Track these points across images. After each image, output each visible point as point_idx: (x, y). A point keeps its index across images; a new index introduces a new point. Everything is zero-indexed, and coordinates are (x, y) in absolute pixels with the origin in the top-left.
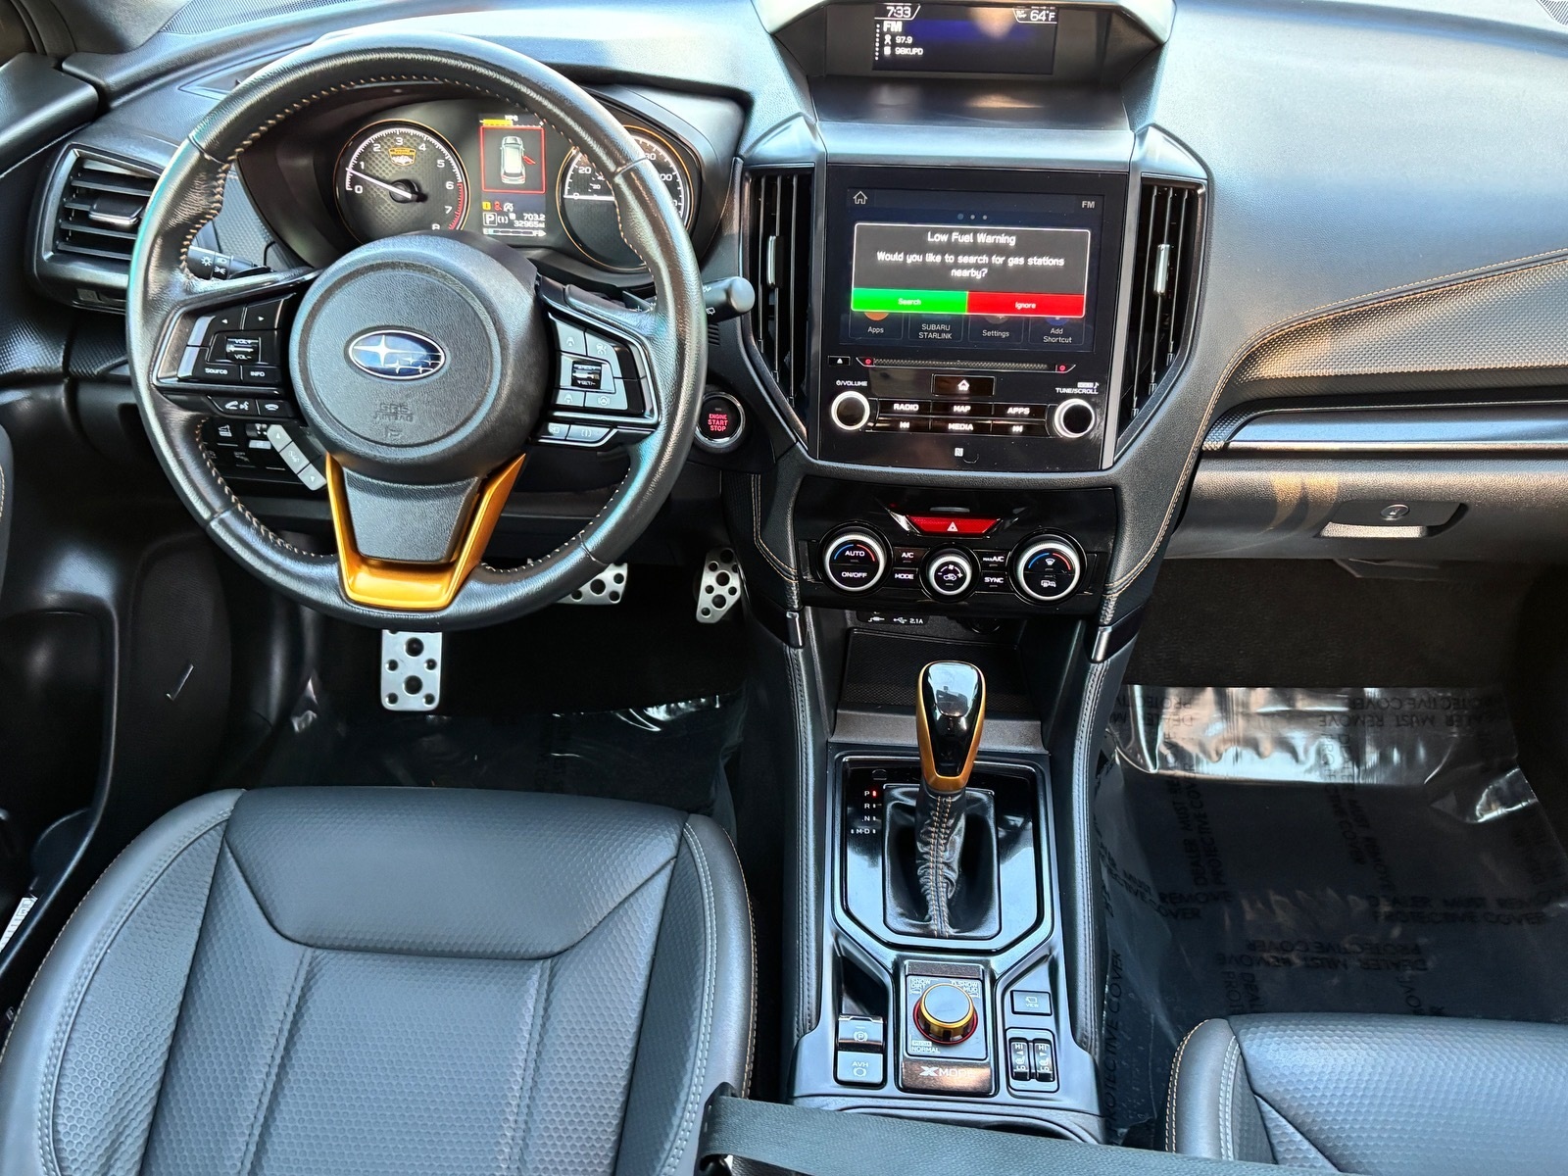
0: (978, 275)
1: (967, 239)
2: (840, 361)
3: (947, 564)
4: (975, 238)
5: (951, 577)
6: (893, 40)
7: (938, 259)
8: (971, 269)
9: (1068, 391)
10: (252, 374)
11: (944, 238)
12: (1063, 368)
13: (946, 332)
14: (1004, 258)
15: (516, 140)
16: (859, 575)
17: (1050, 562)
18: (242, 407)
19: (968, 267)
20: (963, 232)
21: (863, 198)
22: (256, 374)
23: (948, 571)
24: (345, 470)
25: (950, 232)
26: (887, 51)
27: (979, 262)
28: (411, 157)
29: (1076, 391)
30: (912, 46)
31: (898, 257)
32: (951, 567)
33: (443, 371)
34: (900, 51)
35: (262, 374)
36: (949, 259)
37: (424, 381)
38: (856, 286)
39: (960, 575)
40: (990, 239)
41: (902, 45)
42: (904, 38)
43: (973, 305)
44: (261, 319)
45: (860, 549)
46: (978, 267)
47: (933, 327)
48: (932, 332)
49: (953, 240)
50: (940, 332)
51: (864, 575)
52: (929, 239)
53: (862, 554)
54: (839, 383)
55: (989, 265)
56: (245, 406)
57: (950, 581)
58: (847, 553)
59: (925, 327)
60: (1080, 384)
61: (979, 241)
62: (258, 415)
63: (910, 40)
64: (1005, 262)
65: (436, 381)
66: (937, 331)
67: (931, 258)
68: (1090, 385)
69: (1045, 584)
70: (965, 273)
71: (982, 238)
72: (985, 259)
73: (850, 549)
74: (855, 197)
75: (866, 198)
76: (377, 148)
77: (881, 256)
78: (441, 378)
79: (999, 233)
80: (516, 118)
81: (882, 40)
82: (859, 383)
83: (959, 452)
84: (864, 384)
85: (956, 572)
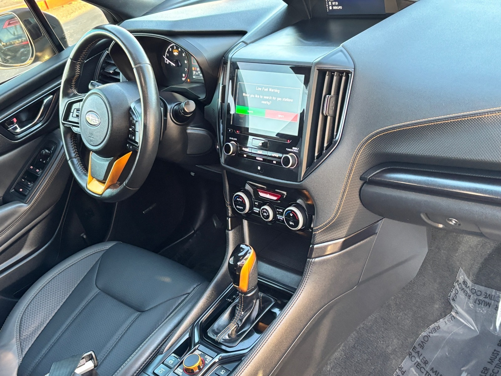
0: (269, 103)
1: (267, 90)
2: (230, 131)
3: (264, 209)
4: (269, 89)
6: (332, 3)
7: (258, 96)
9: (290, 150)
11: (260, 89)
12: (288, 141)
14: (276, 98)
16: (241, 208)
17: (291, 215)
19: (266, 100)
20: (265, 87)
23: (264, 212)
25: (262, 87)
26: (331, 8)
28: (178, 52)
29: (292, 150)
30: (338, 6)
31: (248, 95)
34: (335, 8)
36: (261, 97)
39: (268, 214)
40: (273, 90)
41: (335, 5)
42: (335, 3)
45: (241, 199)
46: (268, 100)
49: (263, 90)
51: (243, 208)
52: (257, 89)
54: (230, 138)
55: (272, 100)
57: (265, 216)
58: (237, 199)
60: (293, 148)
61: (270, 91)
63: (337, 3)
68: (296, 149)
69: (291, 223)
70: (265, 102)
72: (271, 98)
76: (171, 49)
77: (244, 94)
79: (275, 88)
81: (328, 4)
83: (259, 168)
84: (236, 139)
85: (266, 212)
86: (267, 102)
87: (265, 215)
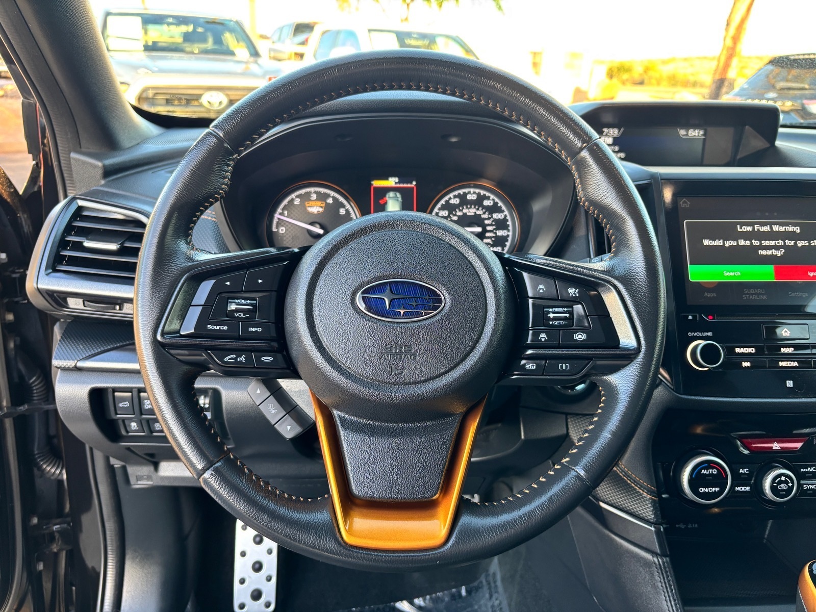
0: (779, 253)
1: (766, 229)
2: (690, 317)
3: (780, 475)
4: (771, 228)
5: (783, 486)
7: (748, 243)
8: (773, 249)
10: (251, 329)
11: (750, 229)
13: (762, 294)
14: (794, 242)
15: (396, 194)
16: (713, 490)
18: (239, 359)
19: (770, 248)
20: (762, 225)
21: (687, 203)
22: (254, 329)
23: (781, 482)
24: (336, 413)
25: (752, 225)
27: (777, 244)
28: (322, 207)
31: (719, 243)
32: (783, 478)
33: (444, 312)
35: (259, 330)
36: (756, 243)
37: (427, 322)
38: (691, 264)
39: (790, 484)
40: (782, 229)
43: (778, 273)
44: (260, 281)
45: (713, 468)
46: (777, 248)
47: (752, 291)
48: (752, 294)
49: (756, 230)
50: (758, 294)
51: (717, 489)
52: (739, 230)
53: (715, 471)
54: (690, 334)
55: (784, 247)
56: (242, 359)
57: (783, 490)
58: (703, 472)
59: (746, 291)
61: (774, 230)
62: (254, 367)
64: (795, 243)
65: (438, 321)
66: (756, 294)
67: (742, 242)
70: (769, 252)
71: (776, 228)
72: (781, 242)
73: (705, 468)
74: (681, 203)
75: (689, 203)
76: (297, 202)
77: (706, 242)
78: (442, 318)
79: (787, 224)
80: (397, 180)
82: (706, 334)
83: (790, 384)
84: (710, 334)
85: (786, 482)
86: (773, 251)
87: (784, 488)
